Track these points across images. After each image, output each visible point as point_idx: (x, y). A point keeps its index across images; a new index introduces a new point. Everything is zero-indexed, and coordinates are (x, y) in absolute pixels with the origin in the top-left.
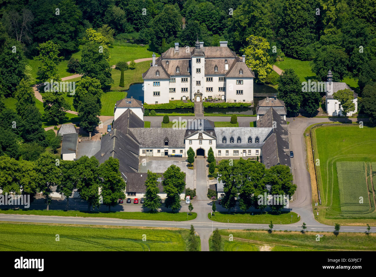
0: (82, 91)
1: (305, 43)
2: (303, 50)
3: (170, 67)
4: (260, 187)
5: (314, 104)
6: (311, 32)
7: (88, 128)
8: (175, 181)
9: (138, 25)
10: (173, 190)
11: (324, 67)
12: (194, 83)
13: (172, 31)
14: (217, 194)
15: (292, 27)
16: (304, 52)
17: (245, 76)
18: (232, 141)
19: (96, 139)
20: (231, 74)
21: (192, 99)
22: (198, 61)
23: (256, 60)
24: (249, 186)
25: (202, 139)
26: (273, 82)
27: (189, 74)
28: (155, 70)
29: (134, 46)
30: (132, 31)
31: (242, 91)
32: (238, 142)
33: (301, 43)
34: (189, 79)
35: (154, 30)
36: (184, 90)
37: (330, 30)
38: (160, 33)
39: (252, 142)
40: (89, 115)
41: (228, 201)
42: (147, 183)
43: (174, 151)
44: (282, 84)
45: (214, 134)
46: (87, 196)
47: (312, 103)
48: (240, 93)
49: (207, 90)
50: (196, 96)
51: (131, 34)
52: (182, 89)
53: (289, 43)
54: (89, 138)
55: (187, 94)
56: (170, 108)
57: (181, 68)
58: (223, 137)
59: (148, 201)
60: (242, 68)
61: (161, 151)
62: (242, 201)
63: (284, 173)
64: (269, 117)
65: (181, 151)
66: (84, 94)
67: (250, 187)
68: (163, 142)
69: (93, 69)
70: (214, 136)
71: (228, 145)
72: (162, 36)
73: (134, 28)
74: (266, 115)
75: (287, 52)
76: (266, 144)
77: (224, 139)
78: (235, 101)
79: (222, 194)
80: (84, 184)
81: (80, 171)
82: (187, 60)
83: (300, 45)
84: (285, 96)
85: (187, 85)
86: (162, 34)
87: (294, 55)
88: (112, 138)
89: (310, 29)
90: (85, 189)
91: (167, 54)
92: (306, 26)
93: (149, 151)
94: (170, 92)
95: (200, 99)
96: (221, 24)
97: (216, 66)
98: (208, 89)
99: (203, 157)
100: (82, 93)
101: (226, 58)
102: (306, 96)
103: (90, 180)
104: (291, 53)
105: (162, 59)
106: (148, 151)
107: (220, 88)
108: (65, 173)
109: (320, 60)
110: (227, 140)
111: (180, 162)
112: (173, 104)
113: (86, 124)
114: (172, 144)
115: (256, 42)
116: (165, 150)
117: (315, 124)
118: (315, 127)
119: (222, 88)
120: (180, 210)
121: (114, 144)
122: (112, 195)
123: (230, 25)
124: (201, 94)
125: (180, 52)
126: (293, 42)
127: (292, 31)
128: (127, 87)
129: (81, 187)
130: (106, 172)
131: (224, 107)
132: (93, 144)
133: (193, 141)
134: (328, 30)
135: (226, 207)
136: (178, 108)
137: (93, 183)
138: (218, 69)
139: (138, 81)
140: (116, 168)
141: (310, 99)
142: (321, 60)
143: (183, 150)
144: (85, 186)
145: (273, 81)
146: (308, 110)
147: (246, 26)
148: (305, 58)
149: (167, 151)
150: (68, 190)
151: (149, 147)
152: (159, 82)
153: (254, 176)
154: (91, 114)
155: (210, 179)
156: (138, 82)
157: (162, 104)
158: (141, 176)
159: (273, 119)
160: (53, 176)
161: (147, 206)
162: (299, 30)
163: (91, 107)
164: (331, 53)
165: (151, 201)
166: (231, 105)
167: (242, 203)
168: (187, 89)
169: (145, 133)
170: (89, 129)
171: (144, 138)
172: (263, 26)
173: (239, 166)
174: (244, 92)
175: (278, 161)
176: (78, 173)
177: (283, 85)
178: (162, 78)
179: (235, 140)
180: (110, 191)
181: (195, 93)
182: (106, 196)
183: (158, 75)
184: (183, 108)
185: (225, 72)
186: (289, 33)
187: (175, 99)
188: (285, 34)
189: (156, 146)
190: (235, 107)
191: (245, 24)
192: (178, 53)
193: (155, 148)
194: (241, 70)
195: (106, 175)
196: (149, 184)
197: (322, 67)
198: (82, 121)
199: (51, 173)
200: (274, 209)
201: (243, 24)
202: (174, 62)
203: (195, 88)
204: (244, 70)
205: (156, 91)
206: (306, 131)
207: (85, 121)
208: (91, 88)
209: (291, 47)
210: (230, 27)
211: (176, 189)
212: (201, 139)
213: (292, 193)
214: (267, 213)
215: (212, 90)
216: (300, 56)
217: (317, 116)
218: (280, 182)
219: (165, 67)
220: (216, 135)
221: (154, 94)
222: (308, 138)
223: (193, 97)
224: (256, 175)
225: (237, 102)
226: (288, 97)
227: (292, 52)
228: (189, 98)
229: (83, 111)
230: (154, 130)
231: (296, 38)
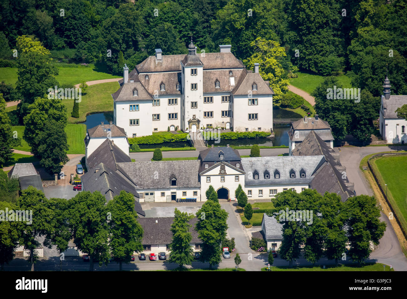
0: (41, 115)
1: (327, 51)
2: (325, 61)
3: (150, 83)
4: (336, 227)
5: (368, 126)
6: (334, 36)
7: (52, 167)
8: (214, 222)
9: (71, 39)
10: (214, 236)
11: (373, 76)
12: (188, 105)
13: (130, 41)
14: (267, 244)
15: (308, 28)
16: (327, 64)
17: (261, 93)
18: (267, 177)
19: (65, 184)
20: (240, 91)
21: (186, 129)
22: (194, 72)
23: (267, 73)
24: (322, 225)
25: (225, 174)
26: (292, 105)
27: (179, 93)
28: (131, 88)
29: (73, 66)
30: (63, 47)
31: (256, 114)
32: (275, 178)
33: (322, 51)
34: (179, 99)
35: (107, 39)
36: (172, 116)
37: (366, 28)
38: (115, 43)
39: (295, 177)
40: (55, 148)
41: (289, 248)
42: (175, 227)
43: (185, 193)
44: (321, 99)
45: (241, 167)
46: (91, 247)
47: (365, 124)
48: (253, 118)
49: (205, 115)
50: (191, 123)
51: (62, 51)
52: (170, 115)
53: (304, 51)
54: (54, 183)
55: (177, 122)
56: (155, 142)
57: (166, 85)
58: (253, 171)
59: (177, 253)
60: (256, 82)
61: (166, 194)
62: (310, 248)
63: (369, 205)
64: (312, 144)
65: (195, 193)
66: (43, 119)
67: (323, 227)
68: (169, 181)
69: (37, 90)
70: (242, 170)
71: (262, 182)
72: (119, 48)
73: (66, 42)
74: (305, 142)
75: (301, 65)
76: (316, 178)
77: (256, 173)
78: (247, 129)
79: (273, 243)
80: (86, 231)
81: (80, 212)
82: (175, 73)
83: (320, 54)
84: (326, 117)
85: (176, 109)
86: (118, 45)
87: (313, 68)
88: (101, 175)
89: (333, 31)
90: (88, 239)
91: (146, 66)
92: (327, 26)
93: (149, 194)
94: (154, 120)
95: (197, 128)
96: (194, 32)
97: (217, 80)
98: (207, 114)
99: (226, 200)
100: (40, 119)
101: (231, 69)
102: (357, 115)
103: (96, 223)
104: (307, 65)
105: (138, 73)
106: (147, 194)
107: (223, 112)
108: (59, 216)
109: (366, 67)
110: (260, 174)
111: (195, 207)
112: (158, 136)
113: (49, 161)
114: (182, 183)
115: (266, 48)
116: (172, 193)
117: (372, 155)
118: (373, 158)
119: (226, 112)
120: (218, 266)
121: (107, 182)
122: (127, 245)
123: (216, 30)
124: (199, 121)
125: (164, 62)
126: (310, 51)
127: (309, 34)
128: (83, 118)
129: (83, 234)
130: (118, 212)
131: (233, 138)
132: (62, 189)
133: (211, 177)
134: (363, 29)
135: (288, 257)
136: (167, 142)
137: (100, 228)
138: (221, 84)
139: (96, 109)
140: (131, 207)
141: (362, 118)
142: (368, 67)
143: (198, 191)
144: (88, 233)
145: (292, 103)
146: (359, 135)
147: (242, 28)
148: (329, 72)
149: (175, 193)
150: (64, 240)
151: (149, 189)
152: (137, 106)
153: (327, 211)
154: (57, 148)
155: (247, 228)
156: (96, 111)
157: (143, 137)
158: (157, 221)
159: (319, 144)
160: (43, 220)
161: (175, 261)
162: (318, 32)
163: (56, 136)
164: (382, 55)
165: (180, 253)
166: (242, 135)
167: (310, 251)
168: (176, 114)
169: (141, 169)
170: (54, 169)
171: (140, 177)
172: (267, 28)
173: (304, 197)
174: (259, 116)
175: (347, 196)
176: (78, 215)
177: (323, 100)
178: (142, 99)
179: (270, 174)
180: (124, 240)
181: (189, 119)
182: (118, 246)
183: (136, 95)
184: (174, 141)
185: (231, 89)
186: (304, 38)
187: (159, 130)
188: (298, 38)
189: (159, 187)
190: (248, 138)
191: (240, 25)
192: (161, 63)
193: (158, 189)
194: (254, 85)
195: (118, 216)
196: (177, 228)
197: (369, 76)
198: (44, 157)
199: (40, 215)
200: (355, 259)
201: (238, 26)
202: (158, 76)
203: (190, 113)
204: (259, 84)
205: (133, 118)
206: (362, 163)
207: (48, 157)
208: (51, 111)
209: (307, 58)
210: (217, 32)
211: (217, 234)
212: (223, 174)
213: (381, 234)
214: (343, 265)
215: (211, 116)
216: (321, 70)
217: (371, 144)
218: (365, 219)
219: (143, 84)
220: (244, 168)
221: (131, 123)
222: (368, 172)
223: (187, 126)
224: (329, 209)
225: (249, 130)
226: (331, 117)
227: (309, 64)
228: (179, 129)
229: (46, 143)
230: (154, 164)
231: (314, 44)
